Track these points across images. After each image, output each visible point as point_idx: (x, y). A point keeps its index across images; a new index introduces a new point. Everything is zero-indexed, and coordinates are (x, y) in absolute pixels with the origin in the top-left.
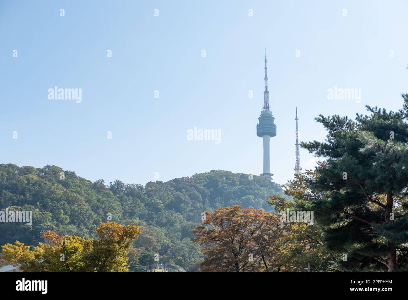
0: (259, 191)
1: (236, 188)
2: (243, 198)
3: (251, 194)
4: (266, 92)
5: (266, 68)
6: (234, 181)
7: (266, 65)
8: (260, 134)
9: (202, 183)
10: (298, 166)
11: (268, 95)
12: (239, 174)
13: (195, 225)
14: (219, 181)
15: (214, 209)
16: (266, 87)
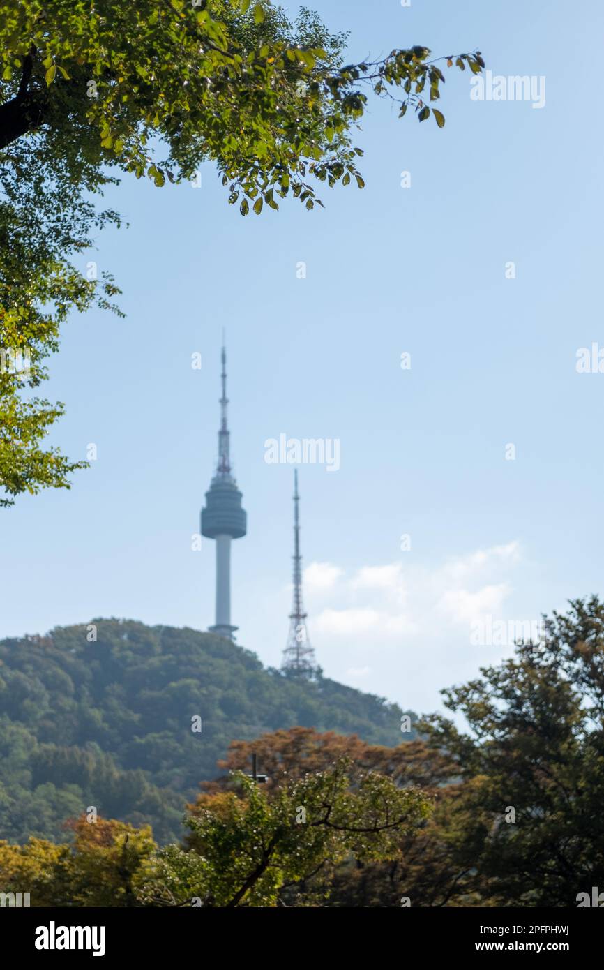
0: (210, 668)
1: (155, 661)
2: (173, 684)
3: (192, 676)
4: (224, 433)
5: (224, 376)
6: (149, 645)
7: (224, 369)
8: (207, 532)
9: (71, 648)
10: (298, 609)
11: (228, 438)
12: (160, 627)
13: (63, 753)
14: (112, 646)
15: (103, 711)
16: (224, 422)
